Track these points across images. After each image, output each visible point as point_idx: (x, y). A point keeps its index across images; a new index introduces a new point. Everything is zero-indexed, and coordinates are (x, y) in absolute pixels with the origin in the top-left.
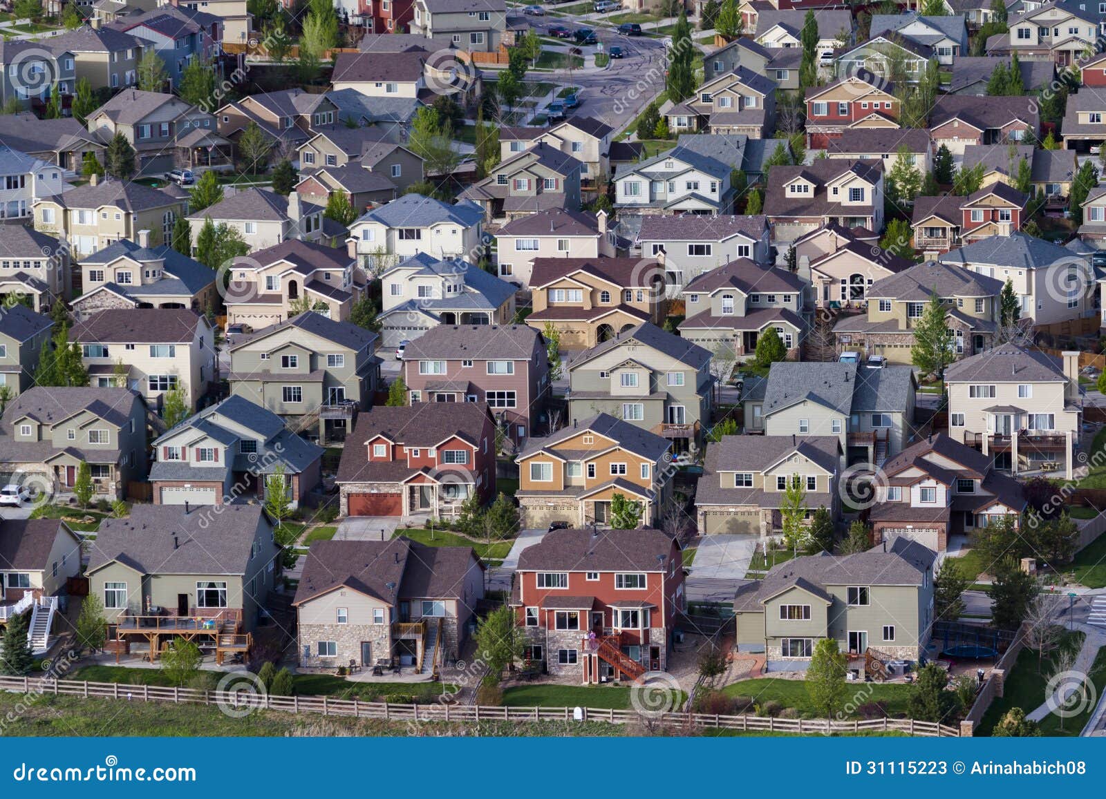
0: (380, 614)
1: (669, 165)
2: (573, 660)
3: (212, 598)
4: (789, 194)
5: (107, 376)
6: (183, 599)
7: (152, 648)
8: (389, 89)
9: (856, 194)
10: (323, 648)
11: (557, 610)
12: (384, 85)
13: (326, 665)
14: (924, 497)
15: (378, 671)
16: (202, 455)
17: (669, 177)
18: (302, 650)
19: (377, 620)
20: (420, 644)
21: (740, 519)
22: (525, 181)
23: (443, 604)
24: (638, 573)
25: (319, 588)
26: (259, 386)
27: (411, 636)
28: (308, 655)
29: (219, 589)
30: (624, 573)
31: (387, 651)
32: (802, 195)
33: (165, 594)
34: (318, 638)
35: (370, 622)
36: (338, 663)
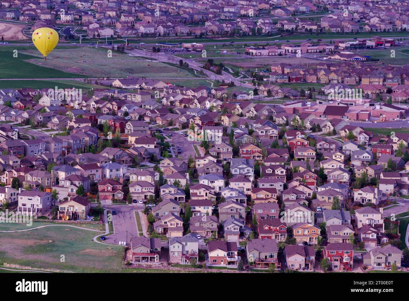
0: (303, 259)
1: (243, 166)
2: (337, 267)
3: (271, 256)
4: (267, 172)
5: (196, 213)
6: (266, 257)
7: (260, 266)
8: (148, 146)
9: (282, 172)
10: (292, 265)
11: (334, 258)
12: (147, 145)
13: (293, 268)
14: (372, 236)
15: (304, 270)
16: (235, 229)
17: (243, 168)
18: (288, 266)
19: (303, 260)
20: (310, 264)
21: (336, 241)
22: (214, 169)
23: (312, 257)
24: (348, 251)
25: (291, 254)
26: (226, 215)
27: (308, 263)
28: (289, 267)
29: (273, 255)
30: (346, 251)
31: (304, 266)
32: (270, 172)
33: (263, 256)
34: (292, 264)
35: (301, 261)
36: (295, 268)
